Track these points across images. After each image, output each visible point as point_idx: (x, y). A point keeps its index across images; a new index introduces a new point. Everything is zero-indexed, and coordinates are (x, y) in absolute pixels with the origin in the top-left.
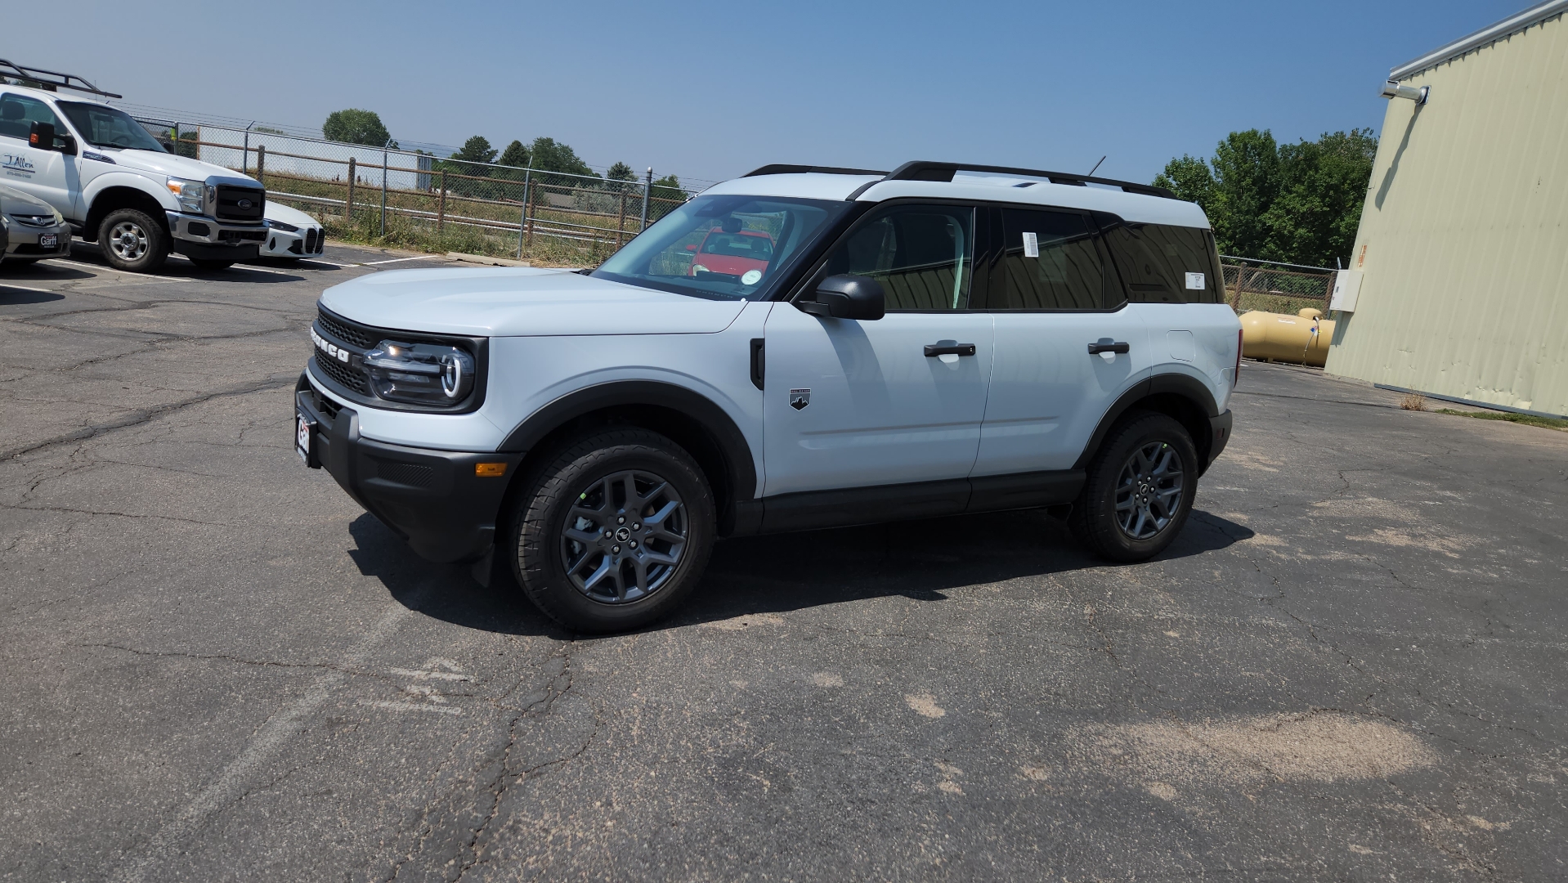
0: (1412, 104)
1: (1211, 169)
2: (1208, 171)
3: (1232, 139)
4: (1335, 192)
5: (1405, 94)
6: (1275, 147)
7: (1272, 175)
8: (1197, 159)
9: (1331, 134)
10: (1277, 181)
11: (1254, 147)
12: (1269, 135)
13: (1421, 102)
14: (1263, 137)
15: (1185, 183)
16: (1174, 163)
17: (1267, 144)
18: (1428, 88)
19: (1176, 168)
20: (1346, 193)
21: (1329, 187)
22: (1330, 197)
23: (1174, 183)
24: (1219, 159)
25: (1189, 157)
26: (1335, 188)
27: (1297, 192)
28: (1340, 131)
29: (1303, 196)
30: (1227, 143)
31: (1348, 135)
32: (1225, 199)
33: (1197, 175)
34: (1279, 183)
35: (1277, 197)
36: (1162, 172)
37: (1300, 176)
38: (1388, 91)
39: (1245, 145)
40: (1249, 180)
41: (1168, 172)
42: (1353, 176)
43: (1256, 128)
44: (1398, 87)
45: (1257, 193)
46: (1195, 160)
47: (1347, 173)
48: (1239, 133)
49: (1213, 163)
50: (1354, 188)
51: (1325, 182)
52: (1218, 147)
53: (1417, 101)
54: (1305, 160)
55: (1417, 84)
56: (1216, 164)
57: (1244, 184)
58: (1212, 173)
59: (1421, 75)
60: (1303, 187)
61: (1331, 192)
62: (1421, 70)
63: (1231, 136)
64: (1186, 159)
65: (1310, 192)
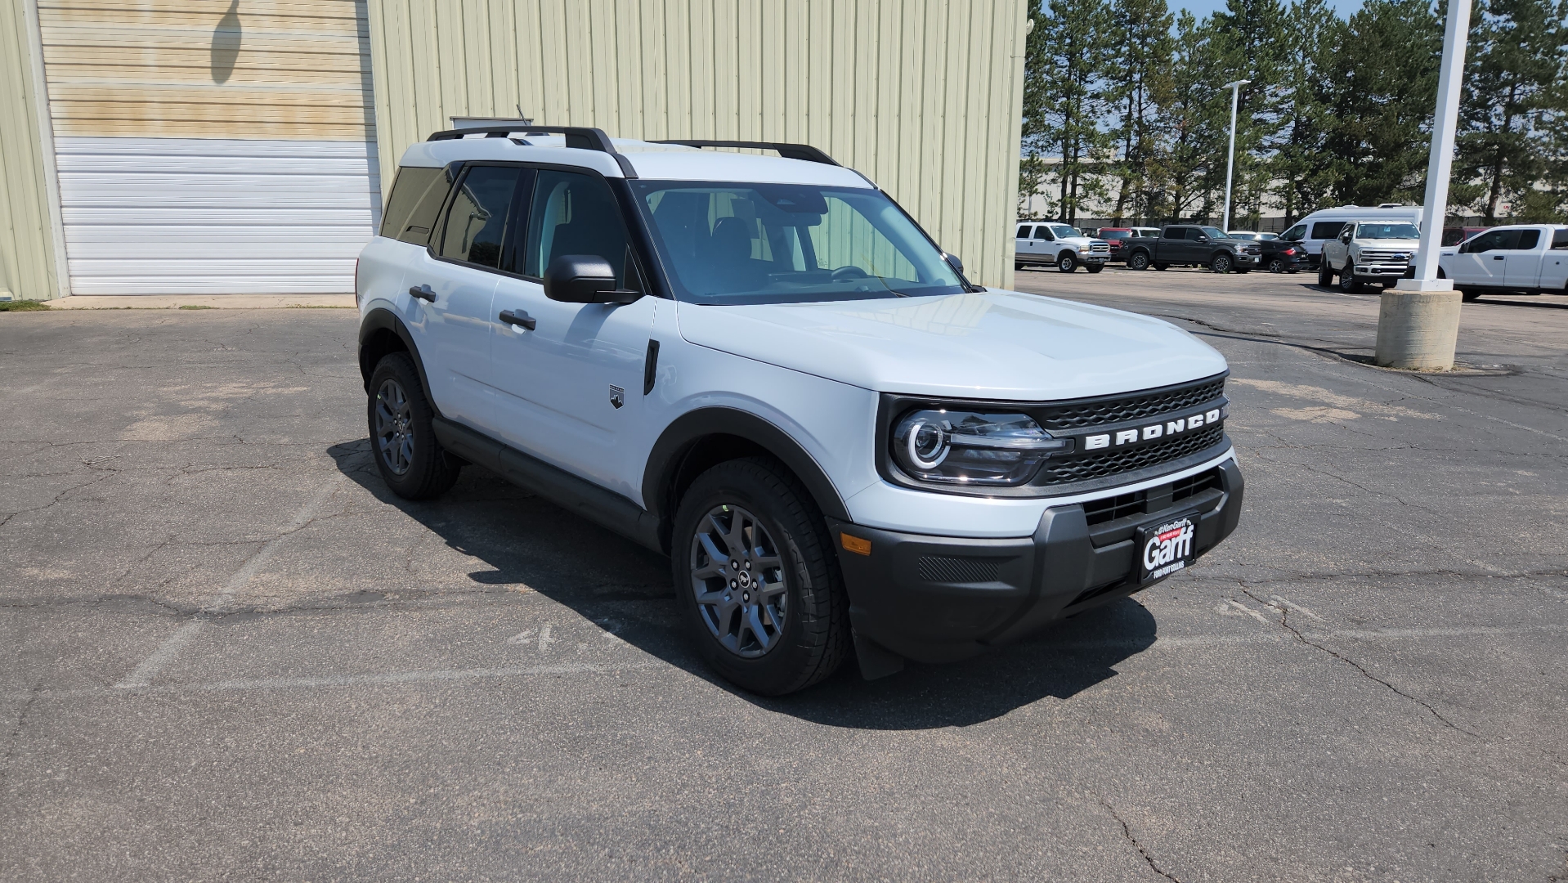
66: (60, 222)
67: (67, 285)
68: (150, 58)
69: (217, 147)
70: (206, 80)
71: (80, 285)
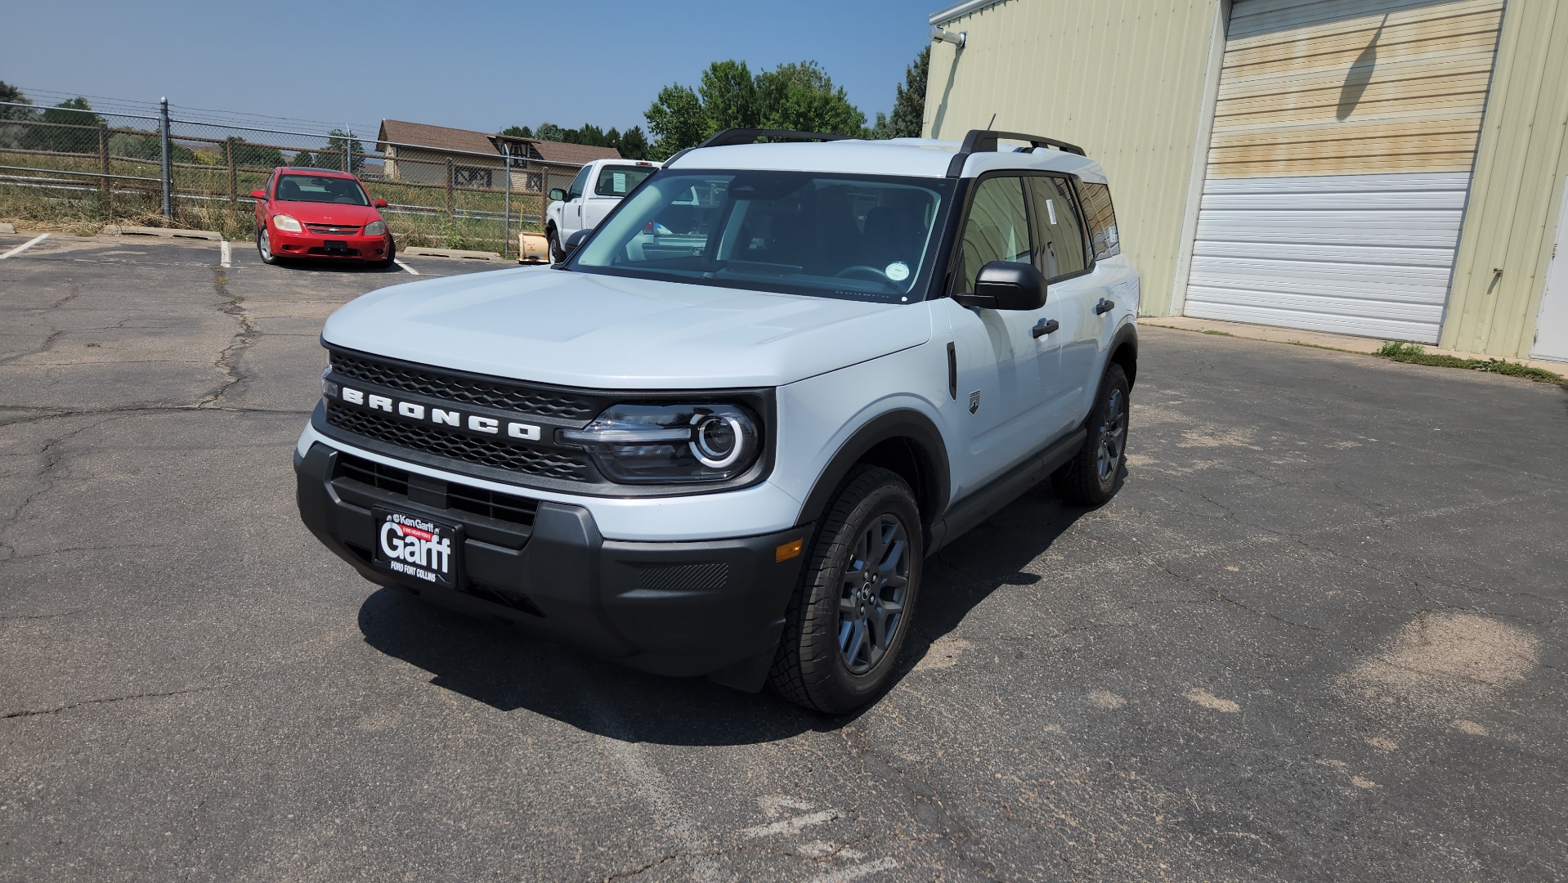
0: (953, 47)
1: (699, 96)
2: (697, 100)
3: (714, 68)
4: (804, 119)
5: (949, 38)
6: (750, 77)
7: (752, 103)
8: (686, 87)
9: (785, 65)
10: (757, 109)
11: (734, 77)
12: (745, 66)
13: (961, 46)
14: (740, 68)
15: (679, 111)
16: (666, 90)
17: (744, 74)
18: (965, 34)
19: (669, 96)
20: (812, 120)
21: (799, 115)
22: (801, 124)
23: (668, 110)
24: (705, 88)
25: (679, 85)
26: (804, 115)
27: (774, 120)
28: (791, 62)
29: (780, 123)
30: (710, 73)
31: (798, 67)
32: (716, 127)
33: (689, 103)
34: (759, 111)
35: (759, 124)
36: (656, 100)
37: (774, 105)
38: (937, 36)
39: (726, 75)
40: (734, 108)
41: (661, 99)
42: (816, 104)
43: (733, 59)
44: (944, 32)
45: (743, 121)
46: (684, 88)
47: (811, 102)
48: (719, 63)
49: (701, 92)
50: (817, 116)
51: (795, 110)
52: (703, 76)
53: (958, 45)
54: (777, 89)
55: (954, 29)
56: (701, 91)
57: (730, 111)
58: (701, 102)
59: (957, 22)
60: (778, 115)
61: (801, 120)
62: (957, 17)
63: (713, 66)
64: (676, 88)
65: (784, 119)
66: (1190, 253)
67: (1181, 307)
68: (1291, 101)
69: (1326, 184)
70: (1329, 118)
71: (1192, 309)
